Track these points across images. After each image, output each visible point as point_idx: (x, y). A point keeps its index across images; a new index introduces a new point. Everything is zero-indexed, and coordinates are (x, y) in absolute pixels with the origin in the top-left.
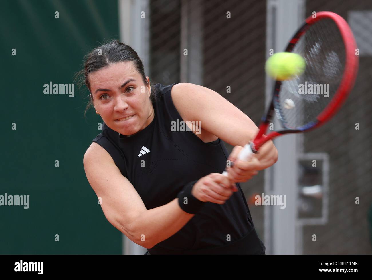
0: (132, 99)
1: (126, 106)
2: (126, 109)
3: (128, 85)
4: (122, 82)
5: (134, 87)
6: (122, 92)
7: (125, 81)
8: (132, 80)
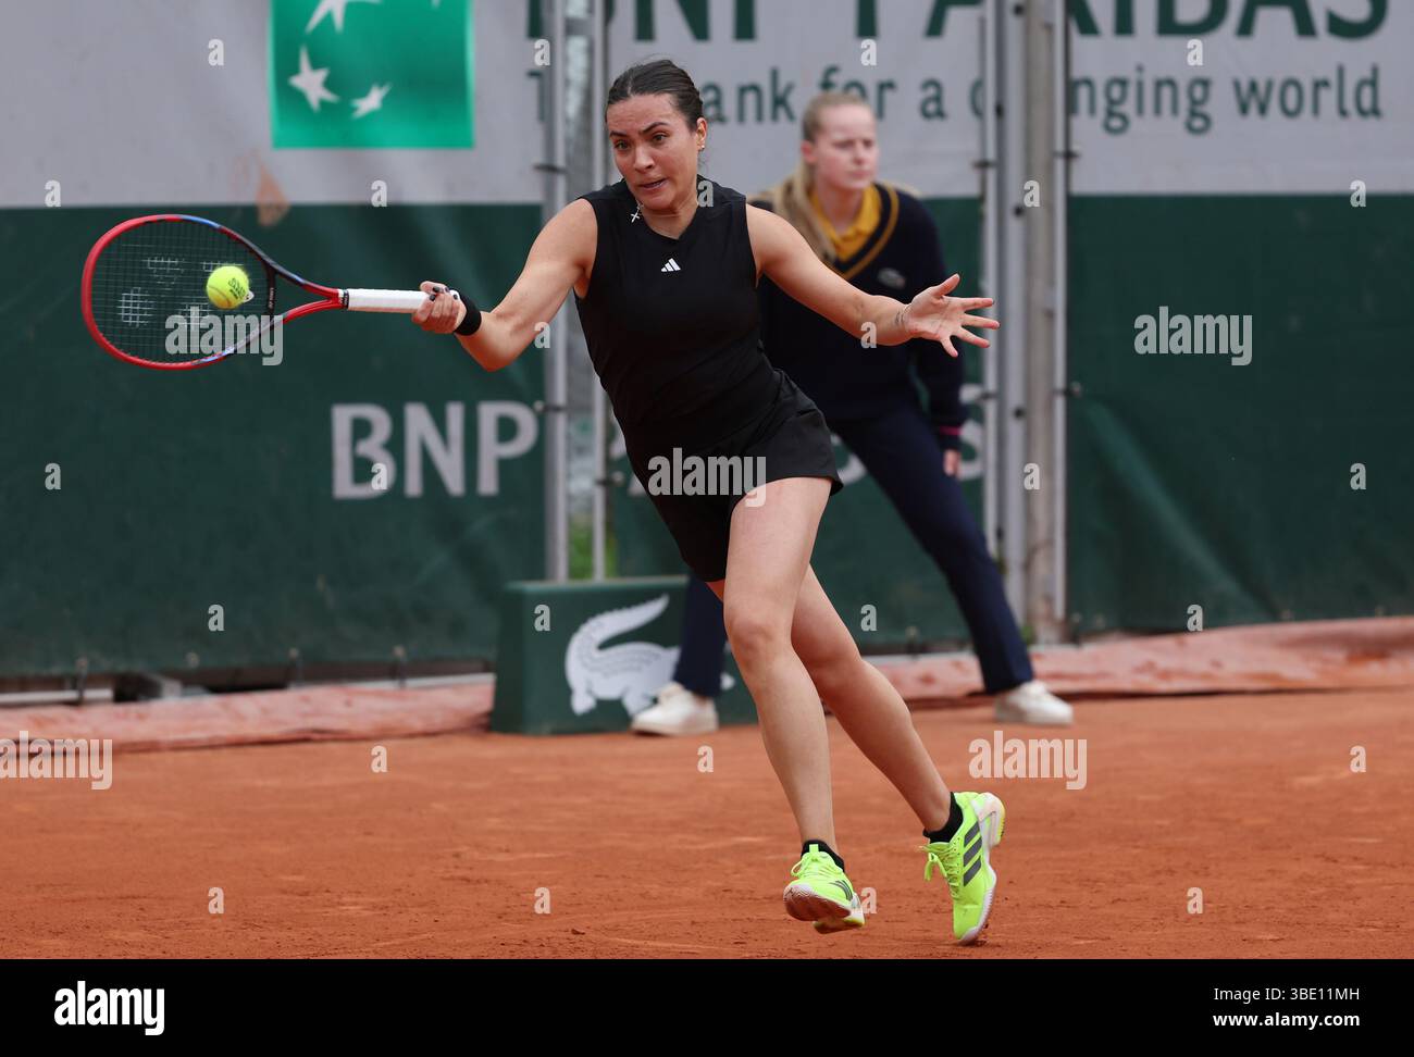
0: (659, 152)
1: (651, 162)
2: (650, 167)
3: (655, 130)
4: (644, 126)
5: (667, 135)
6: (647, 140)
7: (650, 124)
8: (662, 124)
